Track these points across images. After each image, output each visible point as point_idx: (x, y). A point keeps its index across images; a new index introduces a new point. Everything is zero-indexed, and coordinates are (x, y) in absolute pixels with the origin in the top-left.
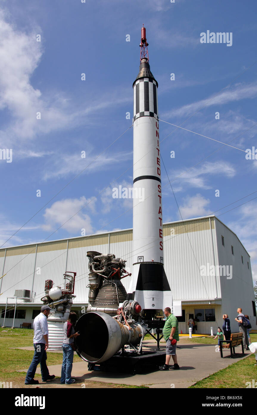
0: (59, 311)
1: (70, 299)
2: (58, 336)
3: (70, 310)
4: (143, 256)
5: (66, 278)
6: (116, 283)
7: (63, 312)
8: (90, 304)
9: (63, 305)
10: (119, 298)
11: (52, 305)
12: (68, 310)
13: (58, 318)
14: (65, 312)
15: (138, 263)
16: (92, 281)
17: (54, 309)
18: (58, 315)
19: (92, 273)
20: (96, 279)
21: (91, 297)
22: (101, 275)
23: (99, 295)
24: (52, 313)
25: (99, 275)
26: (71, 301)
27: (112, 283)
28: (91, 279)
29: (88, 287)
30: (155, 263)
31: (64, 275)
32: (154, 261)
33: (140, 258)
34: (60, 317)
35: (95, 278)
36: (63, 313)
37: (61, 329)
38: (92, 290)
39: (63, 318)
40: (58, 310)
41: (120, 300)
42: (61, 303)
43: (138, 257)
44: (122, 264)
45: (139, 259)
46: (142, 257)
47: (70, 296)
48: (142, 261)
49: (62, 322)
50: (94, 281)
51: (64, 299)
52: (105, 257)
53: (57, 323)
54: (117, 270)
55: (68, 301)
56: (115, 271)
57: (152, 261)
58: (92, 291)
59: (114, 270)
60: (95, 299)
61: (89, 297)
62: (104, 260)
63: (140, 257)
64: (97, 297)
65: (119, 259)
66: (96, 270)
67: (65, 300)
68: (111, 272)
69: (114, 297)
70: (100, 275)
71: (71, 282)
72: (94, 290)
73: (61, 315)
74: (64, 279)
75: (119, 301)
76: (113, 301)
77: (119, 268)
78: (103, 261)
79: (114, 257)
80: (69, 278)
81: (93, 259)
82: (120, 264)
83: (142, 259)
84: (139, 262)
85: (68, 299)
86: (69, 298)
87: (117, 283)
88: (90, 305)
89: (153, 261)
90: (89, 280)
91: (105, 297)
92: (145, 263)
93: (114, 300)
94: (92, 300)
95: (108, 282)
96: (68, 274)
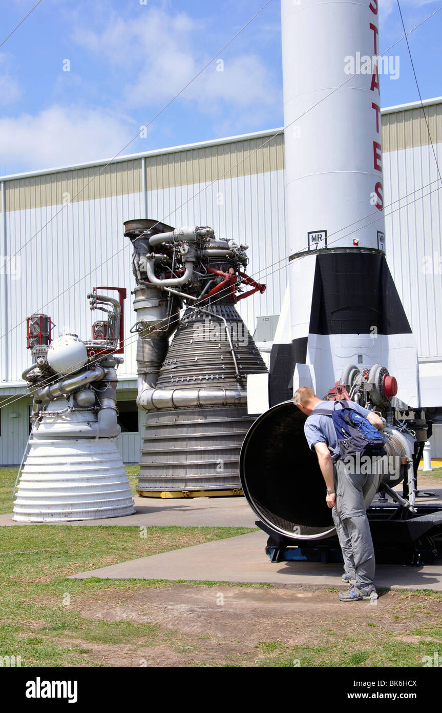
0: (82, 407)
1: (111, 370)
2: (88, 480)
3: (114, 400)
4: (325, 232)
5: (99, 306)
6: (223, 316)
7: (95, 408)
8: (145, 381)
9: (91, 387)
10: (237, 360)
11: (61, 389)
12: (109, 403)
13: (85, 427)
14: (101, 409)
15: (309, 252)
16: (147, 311)
17: (66, 401)
18: (80, 417)
19: (143, 287)
20: (160, 305)
21: (147, 358)
22: (176, 292)
23: (175, 354)
24: (63, 412)
25: (167, 292)
26: (113, 376)
27: (212, 316)
28: (140, 305)
29: (134, 330)
30: (362, 251)
31: (89, 297)
32: (359, 246)
33: (316, 235)
34: (88, 423)
35: (155, 302)
36: (96, 413)
37: (95, 459)
38: (149, 340)
39: (96, 425)
40: (81, 403)
41: (241, 366)
42: (86, 384)
43: (309, 233)
44: (239, 257)
45: (314, 239)
46: (323, 234)
47: (110, 360)
48: (321, 245)
49: (94, 438)
50: (155, 311)
51: (94, 370)
52: (188, 235)
53: (80, 441)
54: (226, 274)
55: (106, 375)
56: (218, 279)
57: (355, 244)
58: (149, 344)
59: (217, 275)
60: (161, 366)
61: (138, 361)
62: (187, 247)
63: (314, 235)
64: (166, 361)
65: (227, 241)
66: (158, 277)
67: (98, 372)
68: (205, 282)
69: (222, 357)
70: (172, 293)
71: (113, 317)
72: (154, 340)
73: (89, 416)
74: (92, 309)
75: (239, 368)
76: (221, 369)
77: (231, 270)
78: (181, 249)
79: (213, 237)
80: (105, 306)
81: (148, 244)
82: (232, 256)
83: (323, 237)
84: (313, 248)
85: (106, 371)
86: (107, 367)
87: (228, 315)
88: (146, 385)
89: (357, 244)
90: (136, 310)
91: (196, 358)
92: (333, 252)
93: (223, 366)
94: (147, 370)
95: (197, 313)
96: (100, 293)
